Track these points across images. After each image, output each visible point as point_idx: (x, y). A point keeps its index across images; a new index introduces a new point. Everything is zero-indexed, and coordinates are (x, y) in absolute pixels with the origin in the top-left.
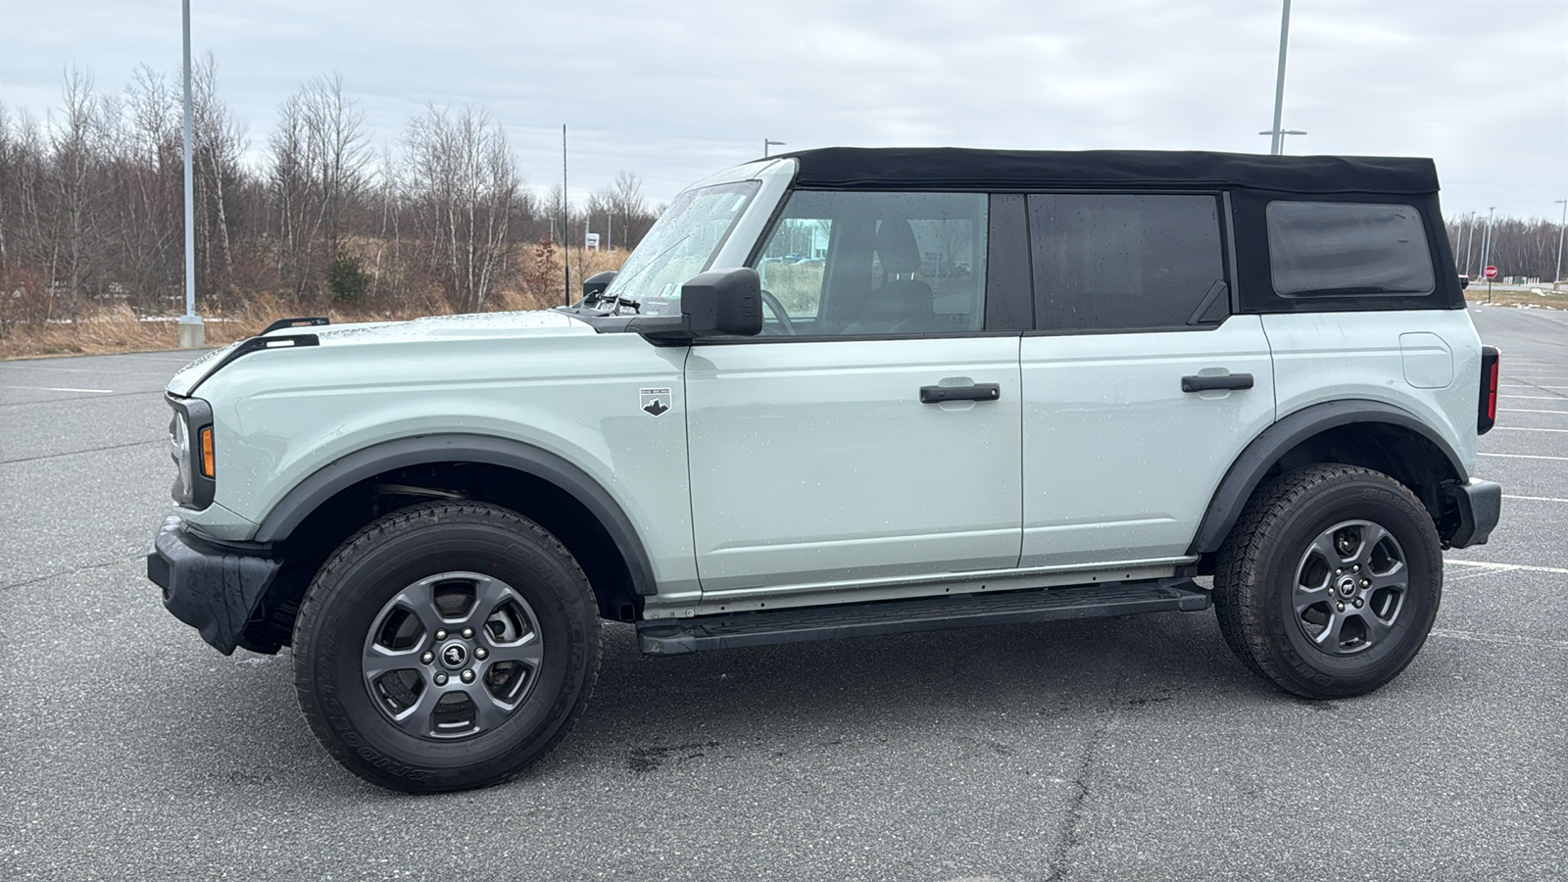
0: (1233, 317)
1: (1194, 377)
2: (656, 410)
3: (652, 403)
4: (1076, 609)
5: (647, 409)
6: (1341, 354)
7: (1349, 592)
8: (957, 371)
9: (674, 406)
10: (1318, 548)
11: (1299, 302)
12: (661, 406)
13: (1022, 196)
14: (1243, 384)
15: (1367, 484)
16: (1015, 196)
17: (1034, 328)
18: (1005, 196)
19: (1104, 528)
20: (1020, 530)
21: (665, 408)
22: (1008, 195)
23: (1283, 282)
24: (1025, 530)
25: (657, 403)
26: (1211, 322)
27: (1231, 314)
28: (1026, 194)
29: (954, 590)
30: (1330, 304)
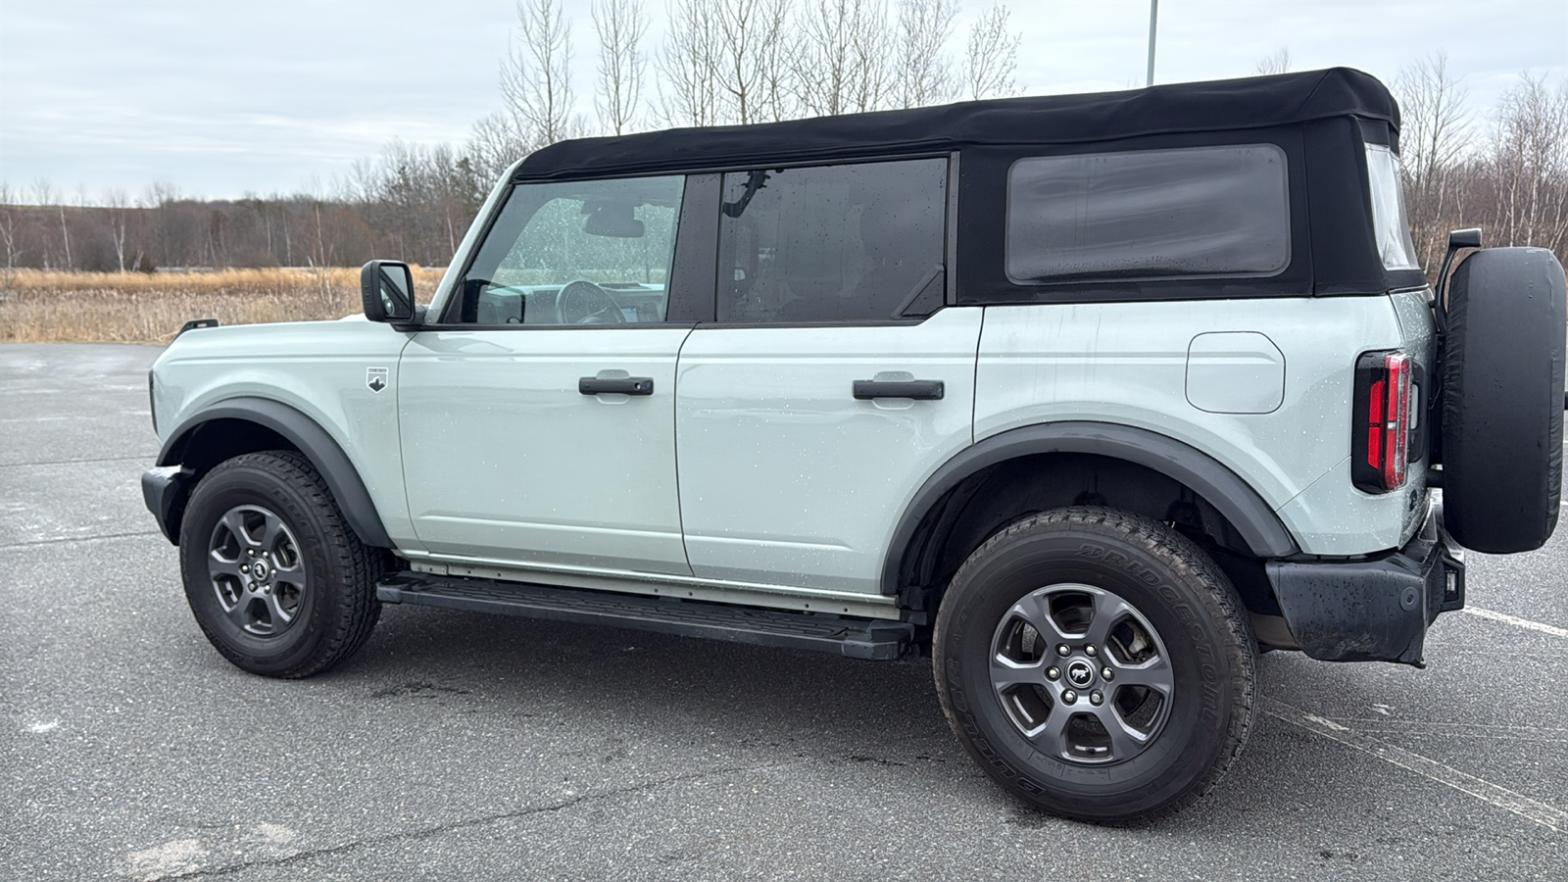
0: (948, 309)
1: (868, 381)
2: (376, 386)
3: (374, 381)
4: (727, 631)
5: (371, 385)
6: (1083, 361)
7: (1080, 680)
8: (614, 364)
9: (389, 384)
10: (1022, 611)
11: (1043, 290)
12: (380, 383)
13: (719, 175)
14: (929, 393)
15: (1088, 537)
16: (712, 176)
17: (716, 320)
18: (700, 177)
19: (764, 546)
20: (680, 536)
21: (383, 386)
22: (704, 176)
23: (1019, 267)
24: (686, 537)
25: (377, 380)
26: (914, 314)
27: (946, 305)
28: (723, 173)
29: (662, 592)
30: (1092, 292)
